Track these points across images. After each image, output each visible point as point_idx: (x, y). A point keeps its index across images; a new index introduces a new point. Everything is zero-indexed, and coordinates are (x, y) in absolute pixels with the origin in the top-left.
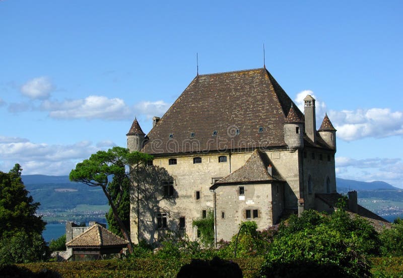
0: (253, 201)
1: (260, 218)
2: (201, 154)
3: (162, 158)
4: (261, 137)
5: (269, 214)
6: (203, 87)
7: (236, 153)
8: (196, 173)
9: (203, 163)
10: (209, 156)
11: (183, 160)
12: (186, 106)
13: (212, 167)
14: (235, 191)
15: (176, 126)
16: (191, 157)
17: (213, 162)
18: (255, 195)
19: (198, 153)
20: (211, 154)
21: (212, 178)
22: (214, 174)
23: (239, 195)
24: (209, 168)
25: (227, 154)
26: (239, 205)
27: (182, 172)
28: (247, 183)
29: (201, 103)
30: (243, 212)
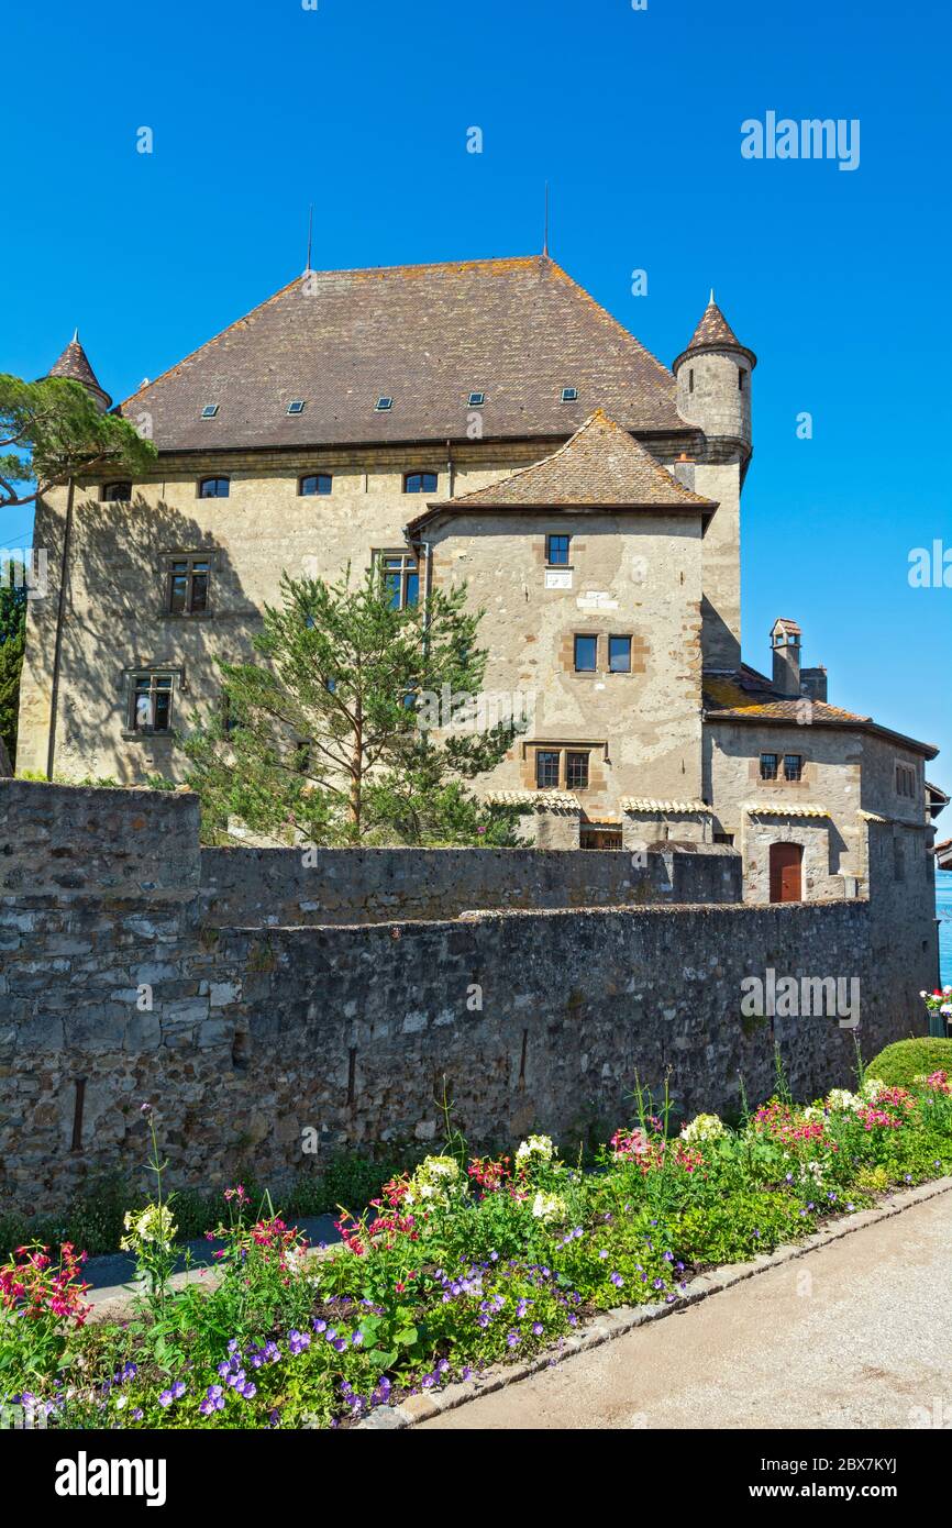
0: (613, 597)
1: (644, 671)
2: (332, 457)
3: (171, 473)
4: (575, 412)
5: (687, 658)
6: (328, 297)
7: (478, 459)
8: (305, 528)
9: (338, 495)
10: (362, 469)
11: (255, 482)
12: (267, 337)
13: (373, 510)
14: (525, 546)
15: (230, 386)
16: (290, 472)
17: (379, 490)
18: (621, 571)
19: (322, 455)
20: (372, 462)
21: (373, 550)
22: (382, 536)
23: (547, 568)
24: (359, 515)
25: (441, 460)
26: (541, 610)
27: (247, 524)
28: (587, 511)
29: (324, 332)
30: (562, 645)
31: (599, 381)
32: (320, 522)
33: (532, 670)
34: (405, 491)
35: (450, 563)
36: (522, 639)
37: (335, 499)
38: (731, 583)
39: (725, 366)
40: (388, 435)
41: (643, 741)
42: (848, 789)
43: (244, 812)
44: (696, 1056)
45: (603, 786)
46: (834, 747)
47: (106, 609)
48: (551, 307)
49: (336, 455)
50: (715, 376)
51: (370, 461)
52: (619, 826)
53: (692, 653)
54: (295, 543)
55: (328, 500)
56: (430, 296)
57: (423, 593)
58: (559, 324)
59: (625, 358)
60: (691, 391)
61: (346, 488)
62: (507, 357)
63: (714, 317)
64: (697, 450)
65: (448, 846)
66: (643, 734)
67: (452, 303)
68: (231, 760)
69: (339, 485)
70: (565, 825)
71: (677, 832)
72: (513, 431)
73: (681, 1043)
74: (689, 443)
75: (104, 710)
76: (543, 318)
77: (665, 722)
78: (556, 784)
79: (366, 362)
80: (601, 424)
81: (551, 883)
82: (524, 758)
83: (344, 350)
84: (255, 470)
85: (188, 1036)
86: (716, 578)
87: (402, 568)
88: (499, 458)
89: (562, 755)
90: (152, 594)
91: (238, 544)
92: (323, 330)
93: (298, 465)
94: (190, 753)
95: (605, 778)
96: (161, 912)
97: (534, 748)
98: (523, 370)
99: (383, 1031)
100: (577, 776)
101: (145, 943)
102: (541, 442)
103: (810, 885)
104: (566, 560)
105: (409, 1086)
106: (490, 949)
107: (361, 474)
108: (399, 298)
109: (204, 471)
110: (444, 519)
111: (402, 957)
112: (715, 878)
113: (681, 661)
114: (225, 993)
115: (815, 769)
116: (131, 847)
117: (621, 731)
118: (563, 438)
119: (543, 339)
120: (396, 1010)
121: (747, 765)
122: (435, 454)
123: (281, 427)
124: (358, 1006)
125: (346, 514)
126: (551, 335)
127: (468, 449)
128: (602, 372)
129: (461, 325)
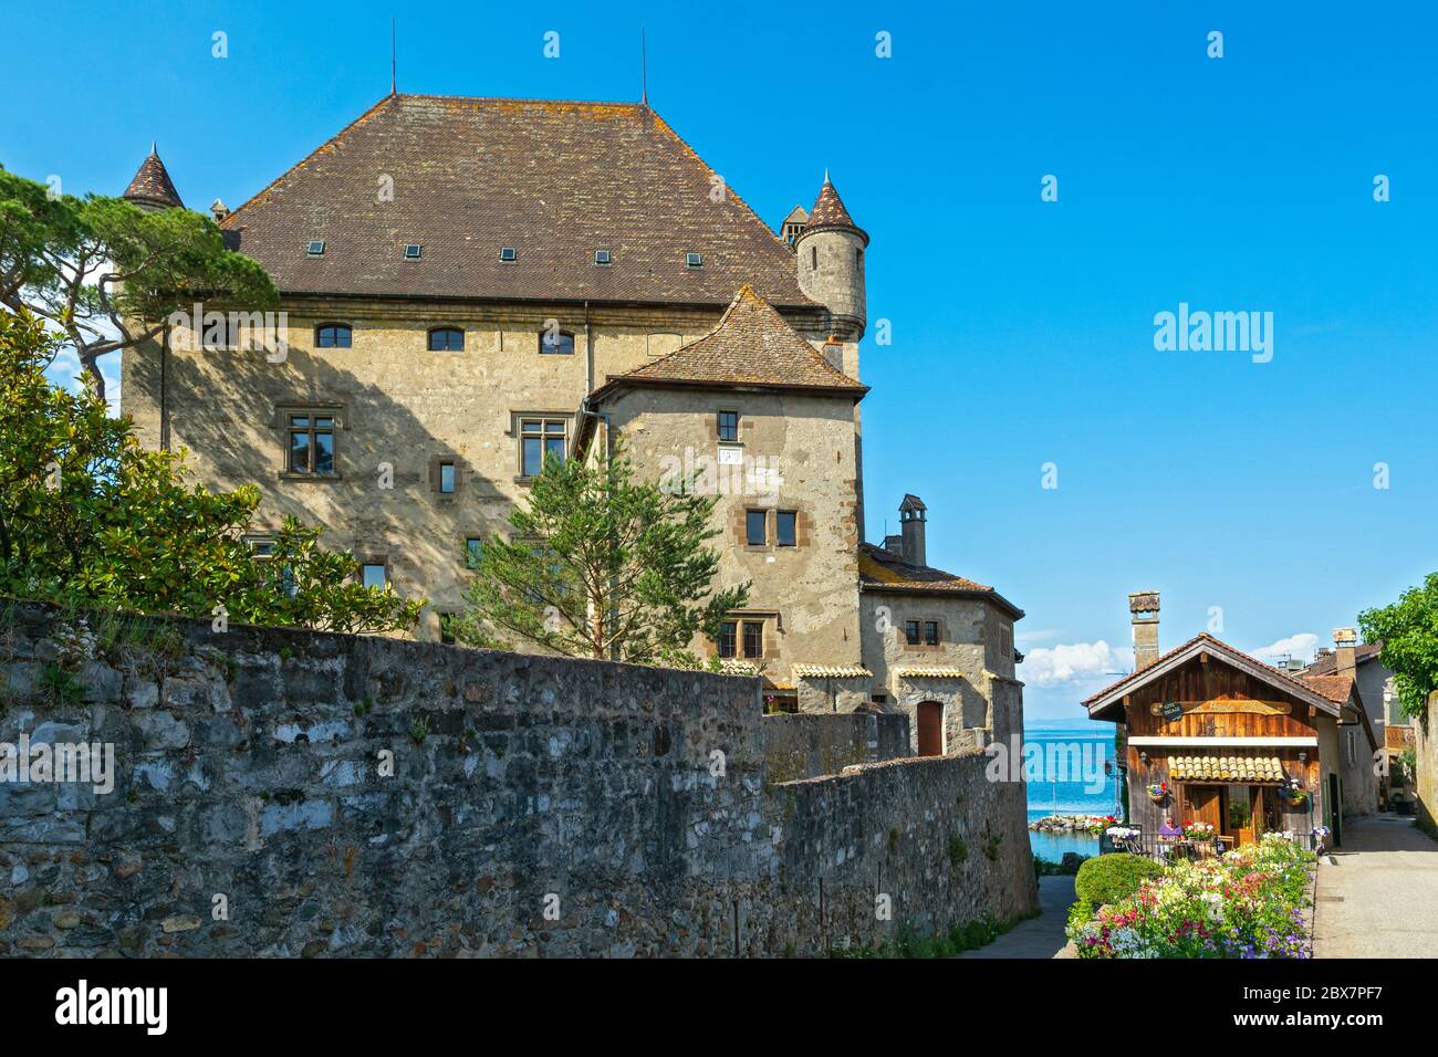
1: (809, 545)
2: (465, 312)
4: (702, 279)
5: (845, 533)
6: (421, 125)
7: (615, 322)
8: (439, 385)
9: (472, 352)
10: (496, 326)
11: (378, 332)
12: (363, 166)
13: (510, 370)
14: (698, 422)
15: (333, 220)
16: (418, 324)
17: (515, 349)
18: (785, 449)
19: (454, 308)
20: (506, 319)
21: (512, 412)
22: (520, 398)
23: (720, 444)
24: (495, 374)
25: (578, 321)
28: (755, 390)
29: (426, 167)
30: (735, 519)
31: (721, 248)
32: (454, 380)
34: (541, 352)
35: (628, 435)
37: (469, 356)
39: (834, 240)
41: (809, 611)
42: (975, 652)
45: (775, 654)
46: (964, 614)
49: (469, 309)
50: (836, 256)
51: (505, 318)
52: (795, 691)
53: (849, 529)
54: (428, 402)
55: (461, 357)
56: (533, 137)
58: (671, 182)
59: (741, 225)
60: (815, 268)
61: (481, 345)
62: (624, 214)
64: (821, 327)
66: (811, 604)
67: (560, 148)
69: (472, 341)
71: (844, 695)
72: (647, 295)
74: (815, 319)
76: (654, 174)
77: (828, 593)
80: (750, 300)
83: (452, 190)
84: (378, 319)
87: (543, 431)
88: (636, 323)
89: (739, 626)
91: (365, 399)
92: (424, 164)
93: (428, 317)
95: (779, 646)
98: (645, 229)
100: (754, 645)
102: (674, 311)
103: (949, 739)
104: (735, 437)
107: (495, 330)
108: (499, 136)
109: (324, 318)
110: (623, 392)
113: (840, 536)
117: (791, 601)
118: (716, 309)
119: (658, 197)
121: (895, 631)
122: (571, 314)
123: (402, 273)
125: (482, 373)
126: (665, 192)
127: (605, 312)
128: (721, 238)
129: (572, 173)
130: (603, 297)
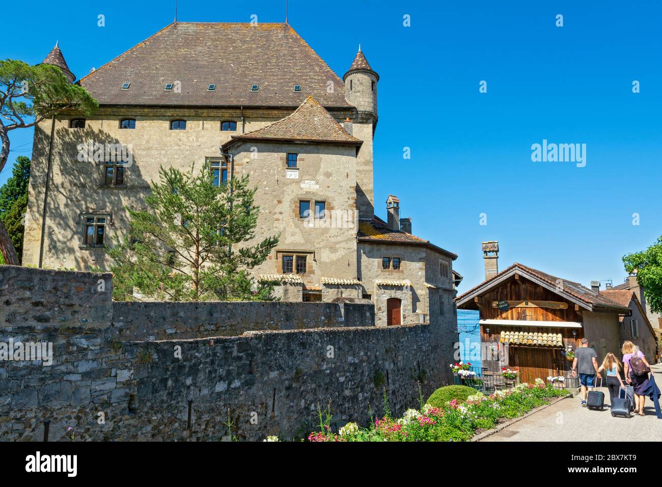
0: (317, 183)
2: (186, 112)
3: (106, 115)
4: (300, 96)
6: (184, 34)
7: (256, 116)
8: (173, 145)
9: (189, 130)
10: (201, 118)
11: (149, 122)
12: (155, 52)
13: (206, 138)
14: (277, 158)
15: (136, 74)
16: (165, 118)
17: (209, 129)
18: (320, 171)
19: (182, 110)
20: (206, 115)
21: (206, 157)
22: (210, 151)
23: (287, 168)
24: (199, 140)
25: (239, 116)
26: (284, 189)
27: (144, 142)
28: (305, 143)
29: (183, 51)
30: (294, 205)
31: (311, 82)
32: (180, 143)
33: (280, 217)
34: (221, 130)
35: (242, 165)
36: (275, 202)
37: (188, 132)
38: (369, 178)
39: (365, 79)
40: (213, 102)
41: (330, 251)
42: (420, 273)
43: (140, 285)
44: (354, 398)
45: (313, 272)
46: (413, 254)
47: (71, 182)
48: (289, 47)
49: (188, 110)
50: (361, 84)
52: (320, 291)
54: (168, 153)
55: (184, 132)
56: (233, 38)
57: (229, 179)
58: (293, 55)
59: (323, 73)
60: (351, 90)
61: (193, 127)
62: (269, 69)
63: (360, 57)
64: (354, 117)
65: (239, 301)
66: (331, 248)
67: (244, 42)
68: (134, 259)
69: (189, 125)
70: (296, 291)
71: (347, 294)
72: (272, 104)
73: (347, 393)
74: (350, 113)
75: (69, 234)
76: (286, 52)
77: (340, 242)
78: (291, 271)
79: (203, 67)
80: (311, 102)
81: (288, 318)
82: (277, 259)
83: (192, 60)
84: (148, 116)
85: (105, 397)
86: (363, 176)
87: (220, 167)
88: (266, 116)
89: (294, 257)
90: (95, 176)
91: (140, 152)
92: (182, 50)
93: (170, 115)
94: (113, 256)
95: (314, 269)
96: (91, 334)
97: (281, 254)
98: (277, 75)
99: (205, 392)
100: (301, 268)
101: (82, 350)
102: (284, 110)
103: (404, 318)
104: (295, 165)
105: (218, 419)
106: (258, 350)
107: (200, 120)
108: (218, 38)
109: (123, 115)
110: (239, 144)
111: (215, 354)
112: (363, 315)
114: (124, 375)
115: (406, 264)
116: (75, 301)
117: (321, 246)
118: (294, 108)
119: (286, 62)
120: (212, 380)
121: (377, 262)
122: (235, 113)
123: (162, 96)
124: (193, 380)
125: (193, 140)
126: (289, 60)
127: (251, 111)
128: (312, 79)
129: (248, 53)
130: (251, 104)
